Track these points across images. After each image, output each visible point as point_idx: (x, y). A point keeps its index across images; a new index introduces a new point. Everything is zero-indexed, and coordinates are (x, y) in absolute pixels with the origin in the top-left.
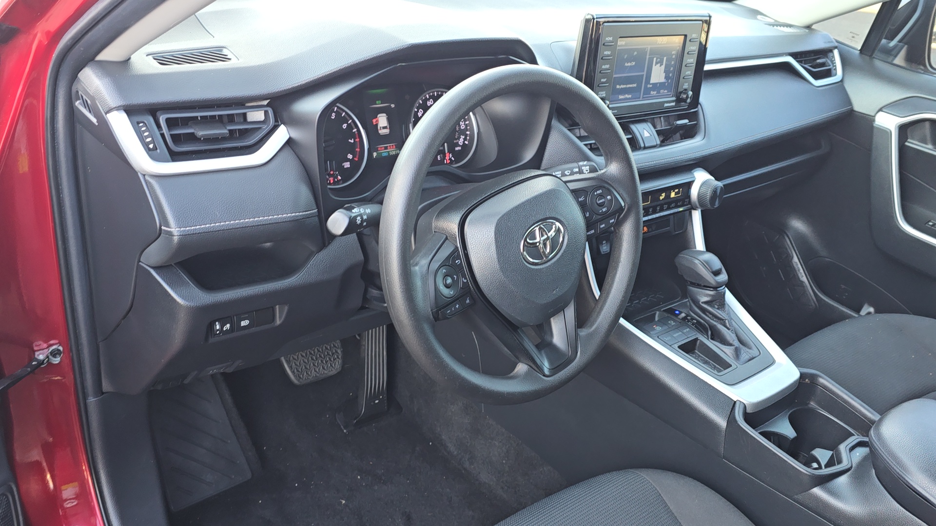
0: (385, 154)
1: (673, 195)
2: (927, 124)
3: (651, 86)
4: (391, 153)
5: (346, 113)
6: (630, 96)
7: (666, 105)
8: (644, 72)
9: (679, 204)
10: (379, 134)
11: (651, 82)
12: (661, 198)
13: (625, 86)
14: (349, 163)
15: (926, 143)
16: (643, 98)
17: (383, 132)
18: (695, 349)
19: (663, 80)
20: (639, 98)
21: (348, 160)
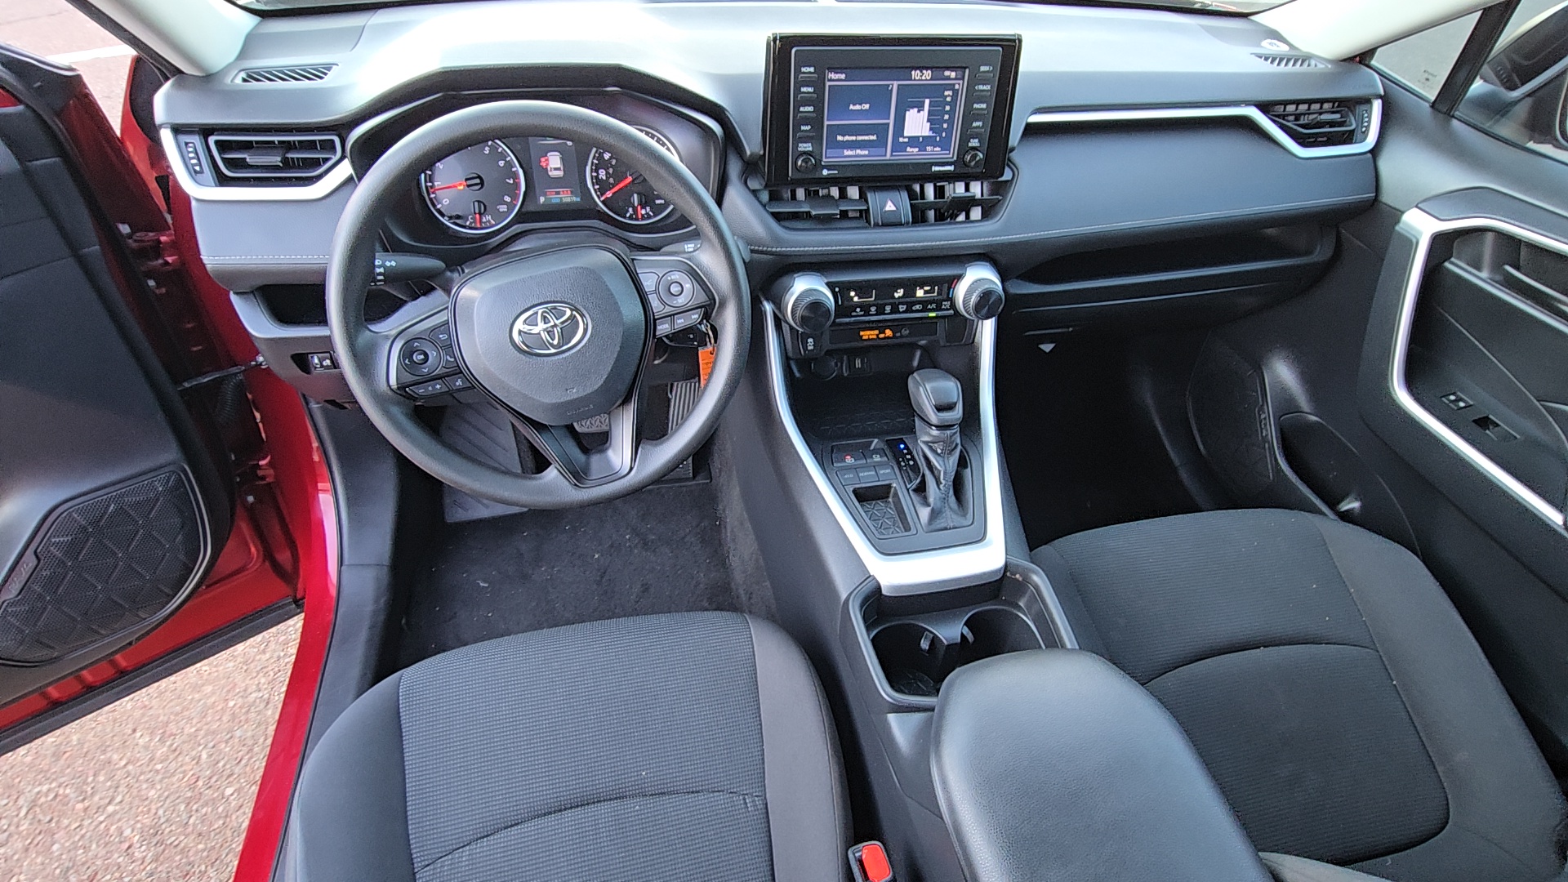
0: (554, 201)
1: (920, 293)
2: (1490, 236)
3: (906, 140)
4: (564, 200)
5: (503, 149)
6: (866, 152)
7: (935, 169)
8: (889, 119)
9: (929, 306)
10: (549, 176)
11: (905, 135)
12: (896, 295)
13: (854, 138)
14: (505, 206)
15: (1479, 268)
16: (892, 155)
17: (553, 174)
18: (888, 497)
19: (926, 132)
20: (885, 155)
21: (506, 203)
